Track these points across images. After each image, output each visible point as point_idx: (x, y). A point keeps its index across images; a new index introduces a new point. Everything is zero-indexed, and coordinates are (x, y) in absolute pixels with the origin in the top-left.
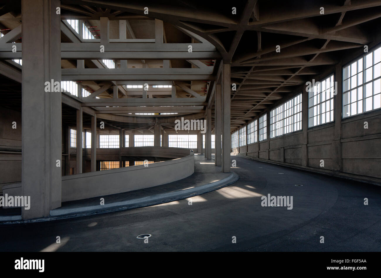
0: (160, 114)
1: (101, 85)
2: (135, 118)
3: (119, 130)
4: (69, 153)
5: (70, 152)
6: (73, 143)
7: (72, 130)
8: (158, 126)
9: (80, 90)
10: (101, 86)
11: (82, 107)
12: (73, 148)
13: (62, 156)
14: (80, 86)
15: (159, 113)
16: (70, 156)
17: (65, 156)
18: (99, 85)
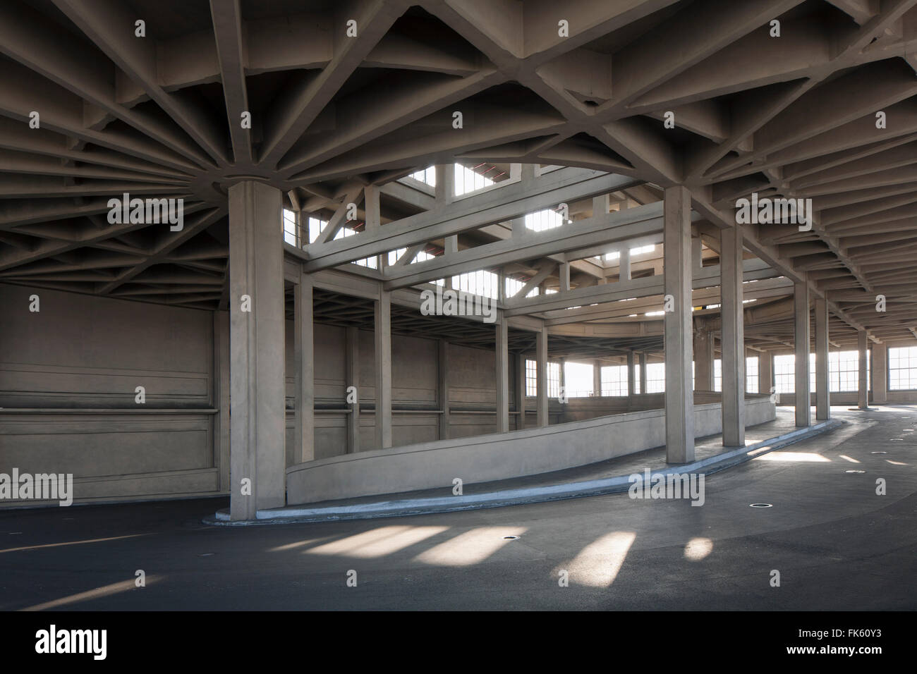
0: (704, 307)
1: (537, 267)
2: (642, 326)
3: (627, 353)
4: (523, 410)
5: (524, 406)
6: (531, 390)
7: (531, 362)
8: (703, 338)
9: (501, 284)
10: (538, 269)
11: (505, 317)
12: (532, 398)
13: (509, 414)
14: (501, 277)
15: (704, 304)
16: (526, 414)
17: (516, 415)
18: (534, 268)
